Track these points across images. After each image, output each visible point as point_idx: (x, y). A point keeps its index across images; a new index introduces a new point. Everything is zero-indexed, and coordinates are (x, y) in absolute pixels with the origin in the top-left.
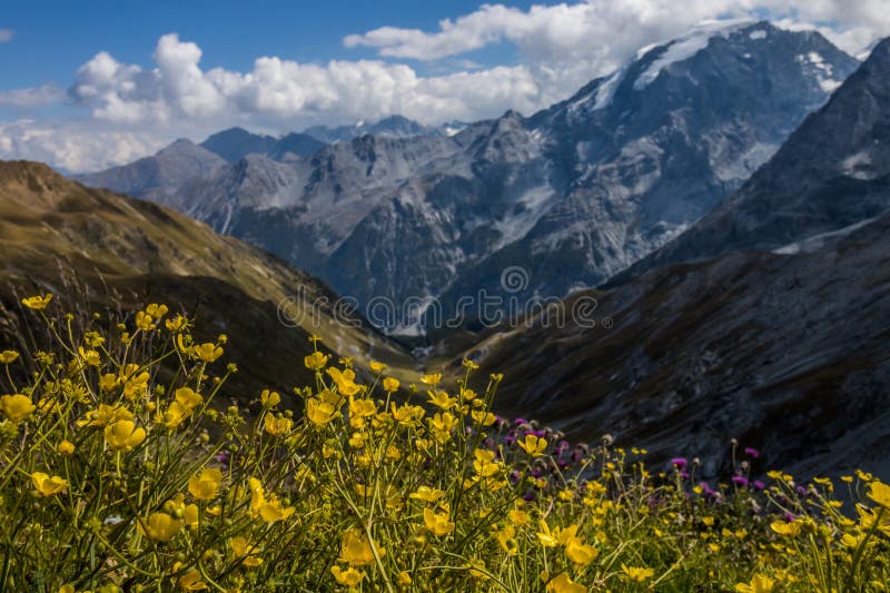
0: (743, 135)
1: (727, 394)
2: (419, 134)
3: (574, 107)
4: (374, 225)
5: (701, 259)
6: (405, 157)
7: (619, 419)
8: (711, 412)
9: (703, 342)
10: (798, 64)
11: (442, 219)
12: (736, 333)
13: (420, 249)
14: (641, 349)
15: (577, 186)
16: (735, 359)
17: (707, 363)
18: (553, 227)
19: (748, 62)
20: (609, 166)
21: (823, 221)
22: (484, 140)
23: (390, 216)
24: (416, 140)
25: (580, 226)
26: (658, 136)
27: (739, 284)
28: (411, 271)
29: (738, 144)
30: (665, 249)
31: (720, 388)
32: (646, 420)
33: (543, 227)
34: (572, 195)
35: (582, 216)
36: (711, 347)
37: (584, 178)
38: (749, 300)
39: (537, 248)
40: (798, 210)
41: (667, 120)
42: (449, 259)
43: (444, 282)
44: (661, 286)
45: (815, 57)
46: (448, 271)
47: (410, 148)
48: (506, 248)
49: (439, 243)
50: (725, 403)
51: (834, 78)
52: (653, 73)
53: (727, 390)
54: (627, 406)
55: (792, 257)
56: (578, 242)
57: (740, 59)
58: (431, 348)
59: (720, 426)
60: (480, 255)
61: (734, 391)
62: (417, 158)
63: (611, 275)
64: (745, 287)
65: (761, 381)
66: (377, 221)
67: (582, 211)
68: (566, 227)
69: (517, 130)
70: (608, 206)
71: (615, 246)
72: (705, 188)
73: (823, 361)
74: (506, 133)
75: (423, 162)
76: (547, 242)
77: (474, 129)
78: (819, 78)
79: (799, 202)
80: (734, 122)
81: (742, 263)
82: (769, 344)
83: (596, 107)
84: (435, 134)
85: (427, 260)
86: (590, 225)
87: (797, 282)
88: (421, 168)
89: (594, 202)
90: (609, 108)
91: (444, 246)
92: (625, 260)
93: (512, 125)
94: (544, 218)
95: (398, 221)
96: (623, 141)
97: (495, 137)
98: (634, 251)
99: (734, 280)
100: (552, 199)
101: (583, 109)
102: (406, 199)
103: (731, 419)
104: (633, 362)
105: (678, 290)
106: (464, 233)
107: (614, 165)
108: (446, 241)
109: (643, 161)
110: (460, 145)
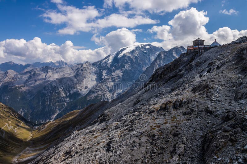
3: (104, 61)
4: (44, 91)
6: (57, 72)
11: (64, 90)
13: (57, 98)
18: (93, 93)
19: (145, 53)
20: (109, 77)
22: (79, 69)
25: (100, 93)
26: (121, 70)
28: (53, 105)
33: (91, 92)
39: (88, 98)
41: (124, 66)
42: (65, 101)
43: (63, 107)
46: (64, 104)
47: (59, 70)
49: (62, 96)
52: (122, 54)
56: (99, 97)
57: (143, 52)
58: (39, 126)
62: (60, 73)
66: (45, 90)
68: (97, 93)
69: (88, 67)
71: (109, 98)
74: (85, 67)
75: (62, 74)
76: (91, 97)
83: (108, 62)
86: (103, 92)
88: (61, 76)
90: (112, 62)
93: (87, 65)
95: (51, 90)
96: (114, 71)
97: (82, 68)
101: (106, 62)
106: (70, 94)
107: (110, 77)
108: (65, 96)
109: (117, 76)
110: (73, 70)
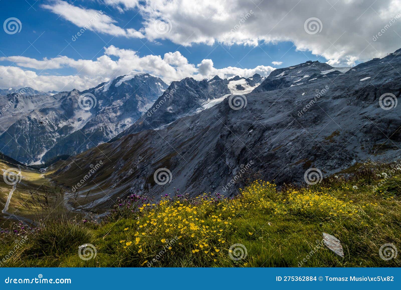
0: (145, 101)
1: (145, 167)
2: (38, 94)
3: (97, 90)
5: (136, 132)
6: (32, 102)
7: (117, 179)
8: (141, 172)
9: (138, 154)
10: (156, 85)
11: (49, 123)
12: (146, 151)
13: (40, 134)
14: (122, 158)
15: (99, 113)
16: (147, 157)
17: (140, 160)
18: (92, 125)
19: (145, 83)
20: (109, 107)
21: (164, 122)
22: (66, 98)
23: (26, 123)
24: (36, 96)
25: (101, 125)
26: (123, 100)
27: (146, 139)
28: (37, 142)
29: (143, 103)
30: (127, 130)
31: (143, 165)
32: (124, 178)
33: (89, 125)
34: (98, 116)
35: (101, 122)
36: (140, 155)
37: (101, 111)
38: (149, 142)
39: (87, 131)
40: (158, 120)
41: (125, 96)
42: (53, 137)
43: (51, 145)
44: (126, 141)
45: (159, 84)
46: (53, 141)
47: (34, 99)
48: (75, 132)
49: (49, 131)
50: (145, 169)
51: (164, 89)
52: (120, 83)
53: (145, 166)
54: (118, 175)
55: (158, 131)
56: (101, 129)
57: (143, 82)
58: (47, 168)
59: (144, 175)
60: (66, 135)
61: (147, 166)
62: (38, 103)
63: (112, 138)
64: (147, 139)
65: (153, 162)
66: (20, 124)
67: (102, 120)
68: (97, 125)
69: (77, 95)
70: (110, 119)
71: (112, 130)
72: (136, 114)
73: (166, 155)
74: (74, 96)
75: (40, 104)
76: (90, 130)
77: (62, 94)
78: (161, 89)
79: (158, 118)
80: (142, 98)
81: (146, 133)
82: (155, 152)
83: (104, 91)
84: (45, 95)
85: (44, 138)
86: (104, 124)
87: (159, 137)
88: (40, 106)
89: (105, 117)
90: (108, 91)
91: (51, 132)
92: (115, 134)
93: (76, 94)
94: (89, 122)
95: (30, 124)
96: (113, 101)
97: (70, 97)
98: (118, 131)
99: (145, 137)
100: (91, 117)
101: (100, 91)
102: (33, 117)
103: (147, 173)
104: (120, 162)
105: (131, 141)
106: (59, 128)
107: (111, 107)
108: (52, 131)
109: (119, 106)
110: (56, 99)
